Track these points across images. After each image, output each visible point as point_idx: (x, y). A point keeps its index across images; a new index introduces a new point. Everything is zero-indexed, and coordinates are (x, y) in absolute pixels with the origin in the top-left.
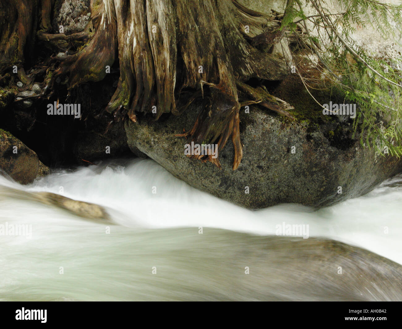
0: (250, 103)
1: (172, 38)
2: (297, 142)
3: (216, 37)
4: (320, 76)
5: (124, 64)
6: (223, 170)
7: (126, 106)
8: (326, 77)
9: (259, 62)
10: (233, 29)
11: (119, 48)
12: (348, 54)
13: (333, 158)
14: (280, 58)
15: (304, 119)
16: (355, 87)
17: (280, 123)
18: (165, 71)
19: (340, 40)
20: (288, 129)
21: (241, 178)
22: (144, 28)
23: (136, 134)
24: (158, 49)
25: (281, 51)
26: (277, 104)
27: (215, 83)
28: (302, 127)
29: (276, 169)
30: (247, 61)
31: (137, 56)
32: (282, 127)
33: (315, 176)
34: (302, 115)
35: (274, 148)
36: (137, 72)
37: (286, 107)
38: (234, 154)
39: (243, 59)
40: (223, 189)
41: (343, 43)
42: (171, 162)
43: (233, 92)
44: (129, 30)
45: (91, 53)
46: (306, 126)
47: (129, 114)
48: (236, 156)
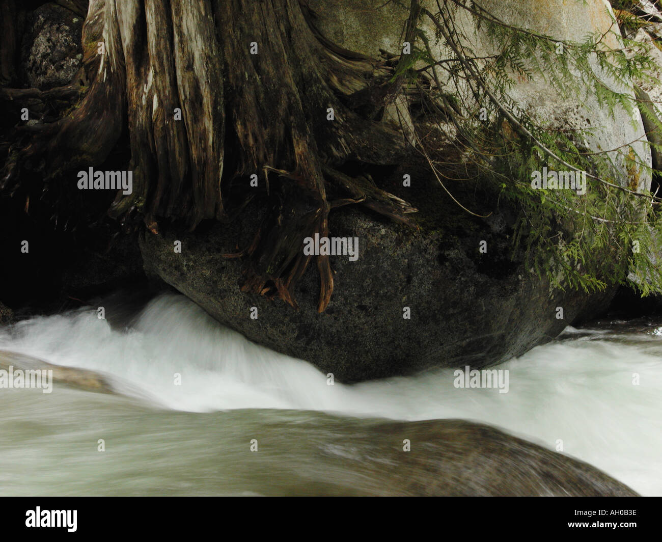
0: (345, 202)
1: (216, 96)
2: (423, 266)
3: (290, 94)
4: (459, 158)
5: (138, 138)
6: (302, 312)
7: (141, 208)
8: (470, 160)
9: (360, 135)
10: (317, 81)
11: (128, 112)
12: (505, 123)
13: (482, 292)
14: (394, 129)
15: (434, 229)
16: (516, 176)
17: (395, 235)
18: (205, 150)
19: (492, 100)
20: (408, 246)
21: (331, 326)
22: (170, 79)
23: (159, 253)
24: (194, 113)
25: (396, 117)
26: (390, 205)
27: (287, 170)
28: (432, 242)
29: (388, 311)
30: (341, 133)
31: (159, 125)
32: (399, 242)
33: (453, 321)
34: (430, 222)
35: (384, 276)
36: (160, 152)
37: (405, 209)
38: (320, 286)
39: (334, 130)
40: (302, 343)
41: (496, 104)
42: (216, 299)
43: (318, 184)
44: (146, 82)
45: (83, 121)
46: (437, 240)
47: (146, 220)
48: (323, 289)
